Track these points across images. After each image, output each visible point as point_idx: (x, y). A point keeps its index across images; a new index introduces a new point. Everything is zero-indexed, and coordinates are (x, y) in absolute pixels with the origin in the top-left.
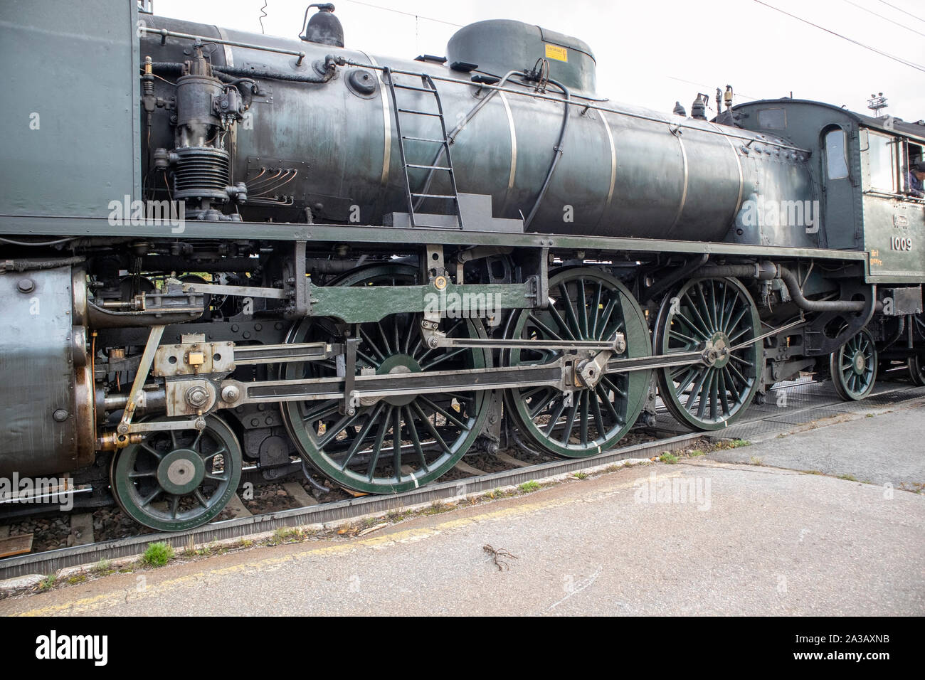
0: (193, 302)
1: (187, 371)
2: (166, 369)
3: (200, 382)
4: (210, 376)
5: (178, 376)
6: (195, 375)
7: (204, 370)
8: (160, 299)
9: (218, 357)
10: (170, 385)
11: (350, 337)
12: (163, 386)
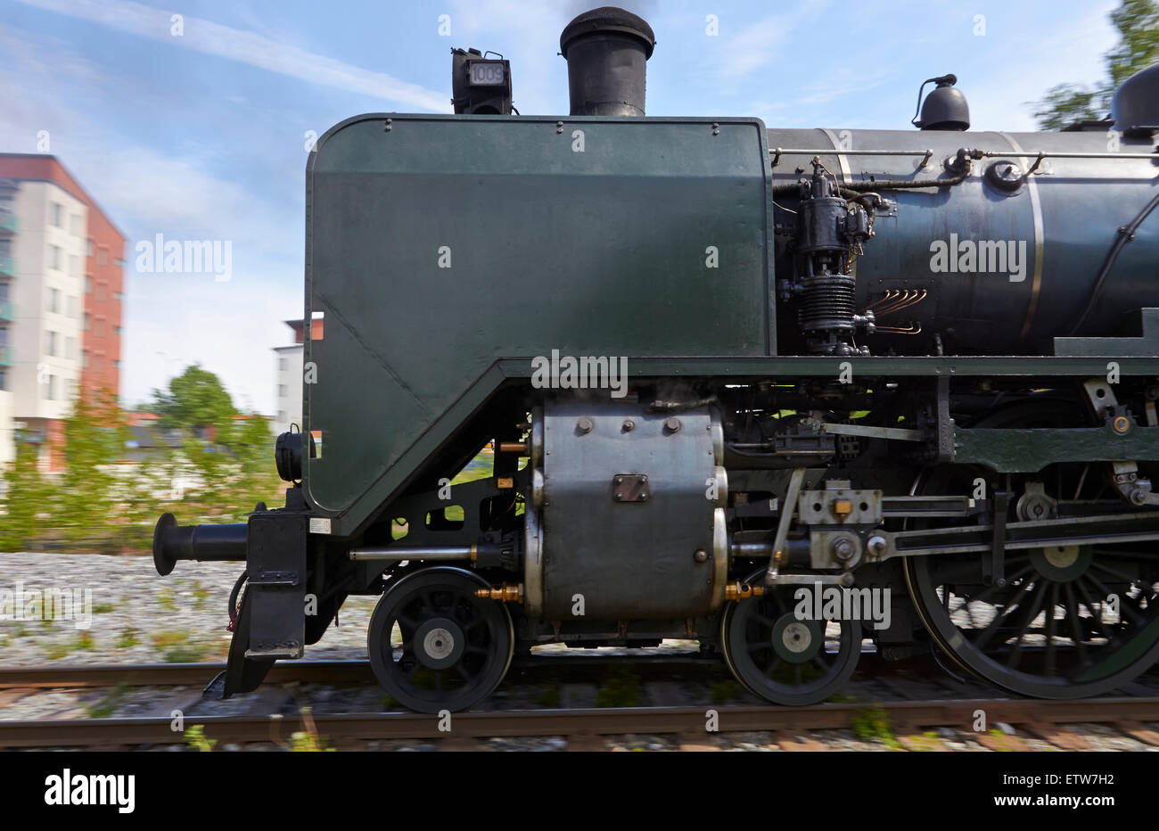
0: (823, 444)
1: (831, 521)
2: (810, 517)
3: (846, 534)
4: (856, 528)
5: (822, 527)
6: (840, 526)
7: (849, 521)
8: (790, 440)
9: (864, 507)
10: (815, 536)
11: (997, 491)
12: (807, 537)
